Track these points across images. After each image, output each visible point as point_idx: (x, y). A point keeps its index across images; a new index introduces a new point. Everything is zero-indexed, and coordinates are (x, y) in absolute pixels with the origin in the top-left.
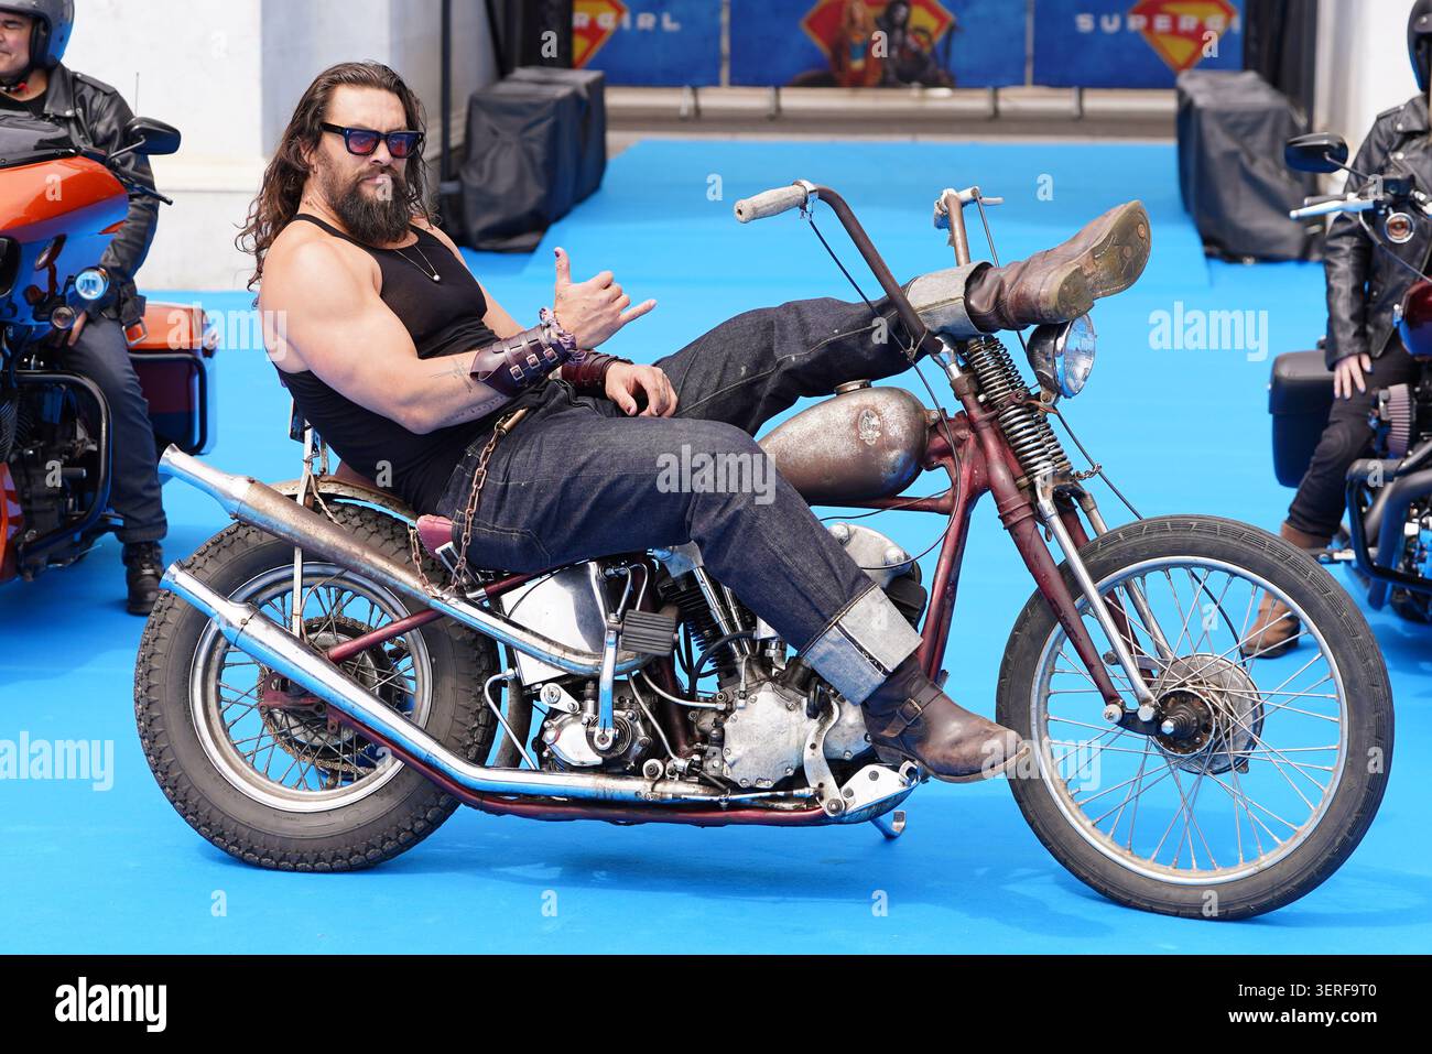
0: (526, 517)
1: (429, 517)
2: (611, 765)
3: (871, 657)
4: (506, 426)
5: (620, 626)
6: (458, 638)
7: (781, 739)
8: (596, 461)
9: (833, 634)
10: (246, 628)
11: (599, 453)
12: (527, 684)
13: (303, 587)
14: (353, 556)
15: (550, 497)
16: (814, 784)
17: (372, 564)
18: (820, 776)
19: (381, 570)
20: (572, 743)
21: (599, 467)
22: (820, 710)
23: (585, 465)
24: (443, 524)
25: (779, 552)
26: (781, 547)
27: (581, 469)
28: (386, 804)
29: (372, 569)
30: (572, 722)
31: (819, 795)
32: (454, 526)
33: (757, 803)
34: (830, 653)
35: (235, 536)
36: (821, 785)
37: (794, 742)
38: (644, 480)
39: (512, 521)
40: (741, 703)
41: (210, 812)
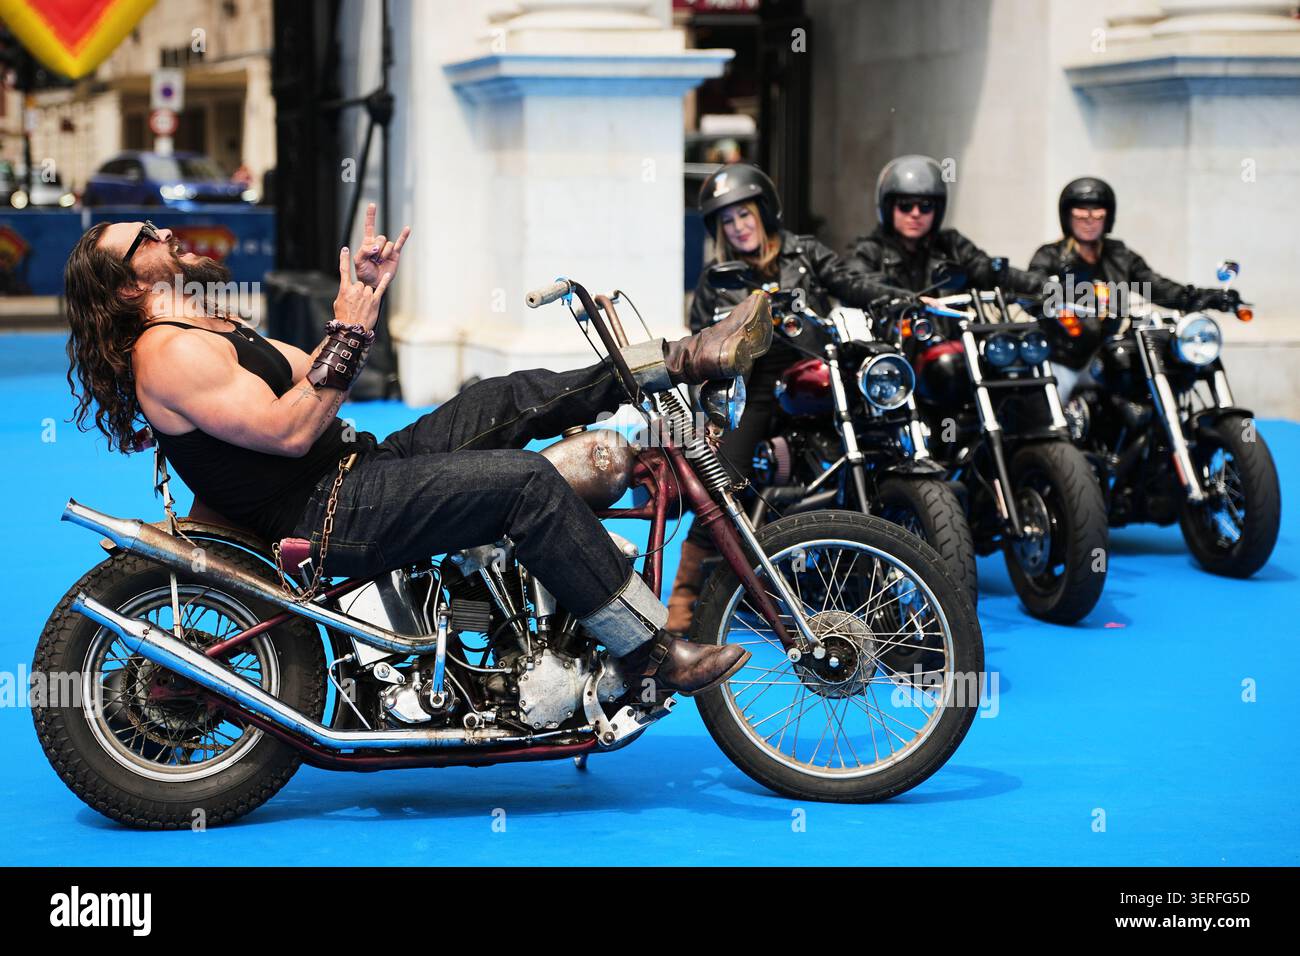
0: (373, 532)
1: (289, 539)
2: (438, 721)
3: (645, 620)
4: (348, 465)
5: (450, 612)
6: (299, 635)
7: (563, 690)
8: (435, 484)
9: (616, 604)
10: (148, 637)
11: (436, 478)
12: (364, 664)
13: (180, 603)
14: (227, 575)
15: (394, 516)
16: (592, 722)
17: (243, 580)
18: (595, 716)
19: (250, 584)
20: (406, 704)
21: (437, 489)
22: (593, 668)
23: (425, 489)
24: (302, 544)
25: (580, 543)
26: (581, 540)
27: (420, 492)
28: (250, 767)
29: (243, 585)
30: (401, 691)
31: (597, 729)
32: (312, 544)
33: (544, 741)
34: (610, 619)
35: (112, 569)
36: (597, 722)
37: (573, 692)
38: (476, 496)
39: (361, 537)
40: (530, 665)
41: (107, 788)
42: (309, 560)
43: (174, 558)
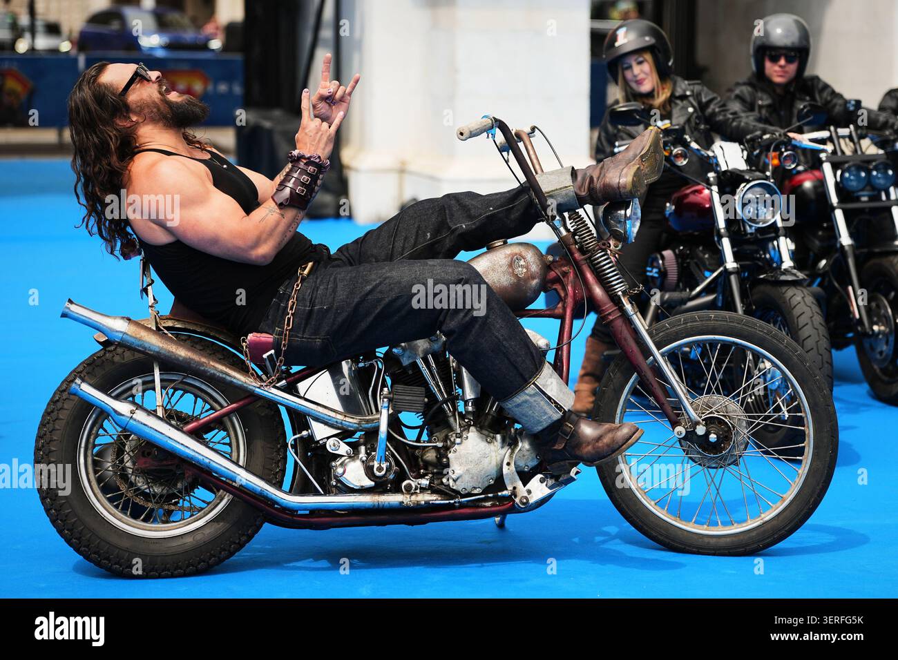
0: (327, 329)
1: (255, 334)
2: (380, 486)
3: (555, 402)
4: (306, 272)
5: (391, 396)
6: (263, 414)
7: (486, 461)
8: (379, 288)
9: (531, 389)
10: (134, 416)
11: (380, 283)
12: (318, 439)
13: (161, 388)
14: (202, 364)
15: (345, 315)
16: (510, 488)
17: (216, 369)
18: (513, 482)
19: (222, 372)
20: (354, 474)
21: (381, 292)
22: (511, 442)
23: (371, 292)
24: (266, 338)
25: (501, 338)
26: (502, 335)
27: (367, 294)
29: (215, 372)
30: (349, 462)
31: (514, 493)
32: (275, 339)
33: (470, 504)
34: (526, 401)
36: (515, 488)
37: (494, 463)
39: (316, 332)
40: (458, 440)
41: (99, 543)
42: (272, 352)
43: (157, 350)
